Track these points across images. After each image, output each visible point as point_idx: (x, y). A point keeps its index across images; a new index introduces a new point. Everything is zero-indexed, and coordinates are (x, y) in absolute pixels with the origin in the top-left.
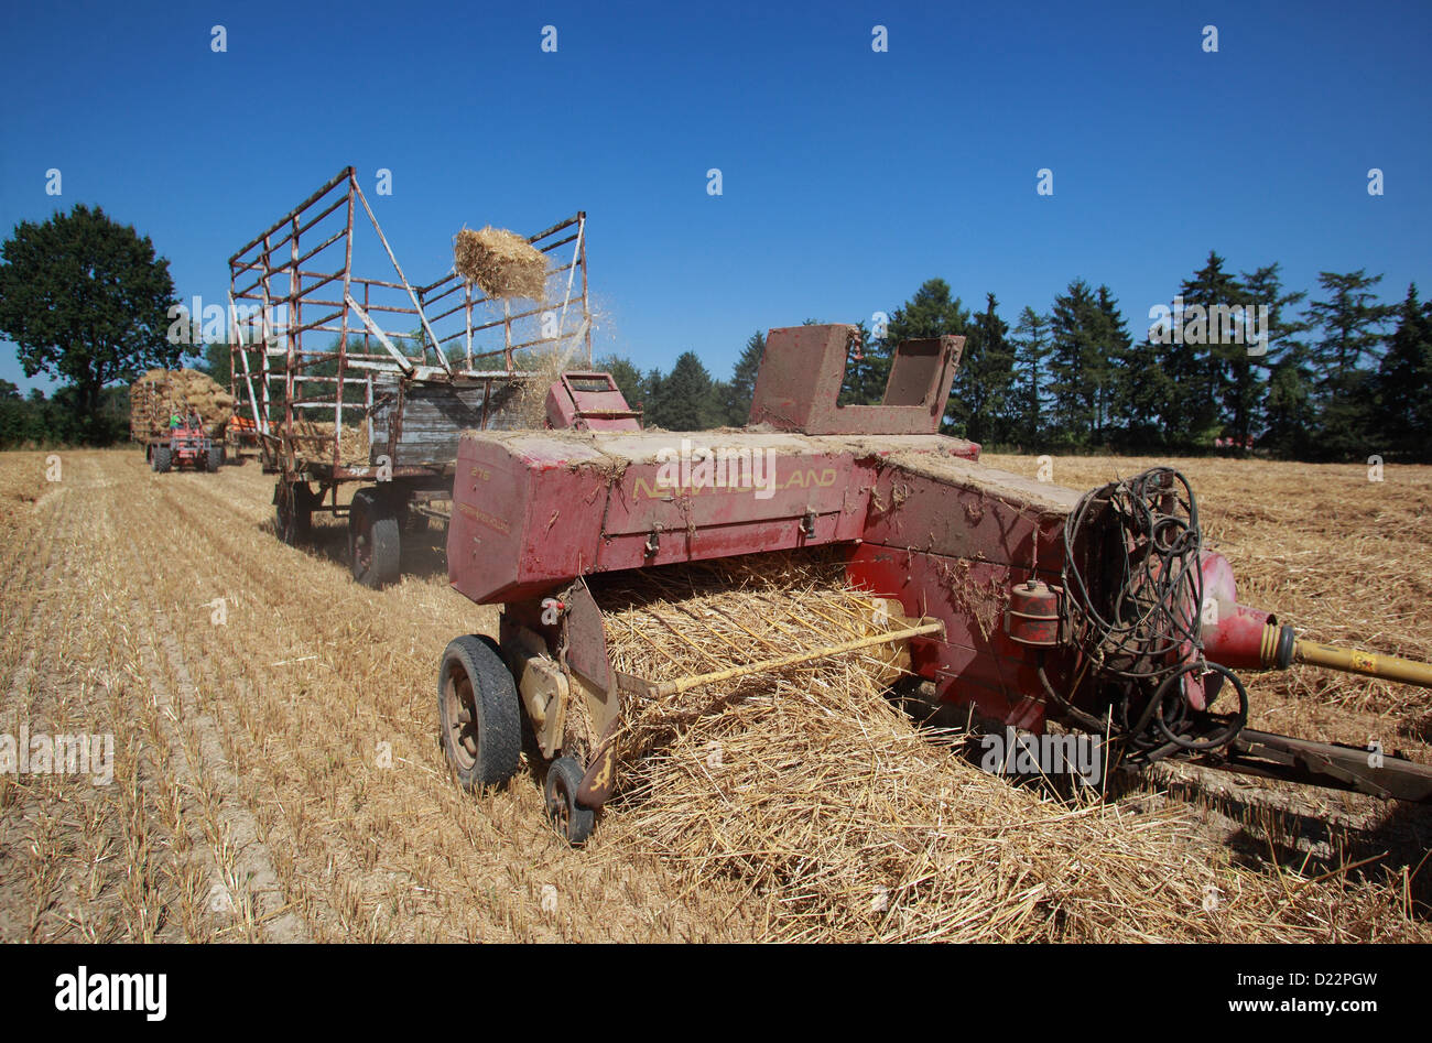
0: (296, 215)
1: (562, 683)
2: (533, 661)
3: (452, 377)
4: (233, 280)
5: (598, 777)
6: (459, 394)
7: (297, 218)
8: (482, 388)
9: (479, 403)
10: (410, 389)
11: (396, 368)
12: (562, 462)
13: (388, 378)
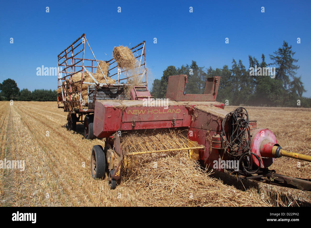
0: (72, 45)
1: (112, 154)
2: (108, 150)
3: (108, 86)
4: (59, 61)
5: (117, 173)
6: (111, 90)
7: (73, 46)
8: (117, 88)
9: (116, 92)
10: (98, 89)
11: (95, 84)
12: (112, 106)
13: (93, 86)
